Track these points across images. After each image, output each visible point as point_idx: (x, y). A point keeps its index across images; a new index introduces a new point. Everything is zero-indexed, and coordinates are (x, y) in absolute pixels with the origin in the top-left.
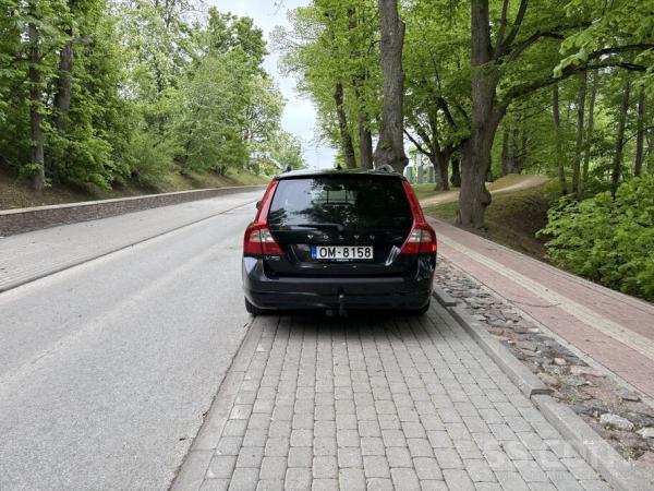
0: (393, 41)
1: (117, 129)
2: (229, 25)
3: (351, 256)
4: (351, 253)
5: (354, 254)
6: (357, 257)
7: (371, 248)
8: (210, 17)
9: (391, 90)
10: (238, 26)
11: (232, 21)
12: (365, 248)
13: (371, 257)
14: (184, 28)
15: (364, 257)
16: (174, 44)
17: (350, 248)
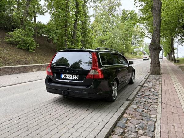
0: (157, 8)
1: (89, 43)
2: (128, 13)
3: (71, 78)
4: (72, 76)
5: (73, 77)
6: (73, 78)
7: (78, 76)
8: (123, 12)
9: (156, 25)
10: (130, 13)
11: (129, 12)
12: (76, 75)
13: (78, 79)
14: (114, 16)
15: (75, 79)
16: (112, 21)
17: (72, 75)
